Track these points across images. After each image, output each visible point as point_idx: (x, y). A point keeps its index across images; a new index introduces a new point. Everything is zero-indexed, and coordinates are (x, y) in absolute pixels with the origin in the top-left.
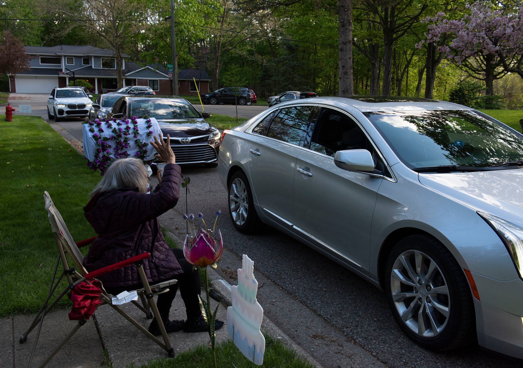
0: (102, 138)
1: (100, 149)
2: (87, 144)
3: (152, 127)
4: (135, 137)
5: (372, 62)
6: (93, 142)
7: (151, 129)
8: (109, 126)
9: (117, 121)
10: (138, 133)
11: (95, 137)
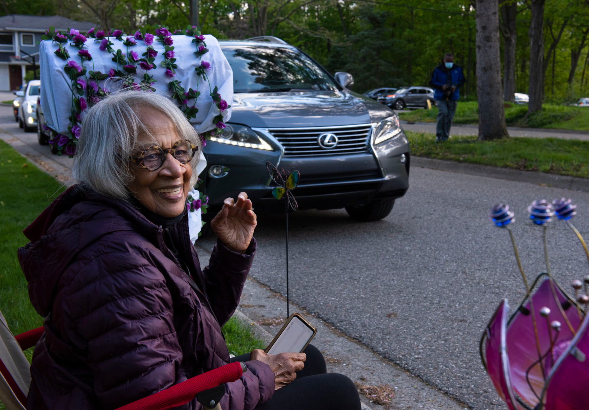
0: (88, 74)
1: (83, 100)
2: (51, 88)
3: (207, 55)
4: (168, 74)
5: (507, 36)
6: (66, 82)
7: (206, 58)
8: (105, 47)
9: (123, 37)
10: (175, 67)
11: (70, 70)
